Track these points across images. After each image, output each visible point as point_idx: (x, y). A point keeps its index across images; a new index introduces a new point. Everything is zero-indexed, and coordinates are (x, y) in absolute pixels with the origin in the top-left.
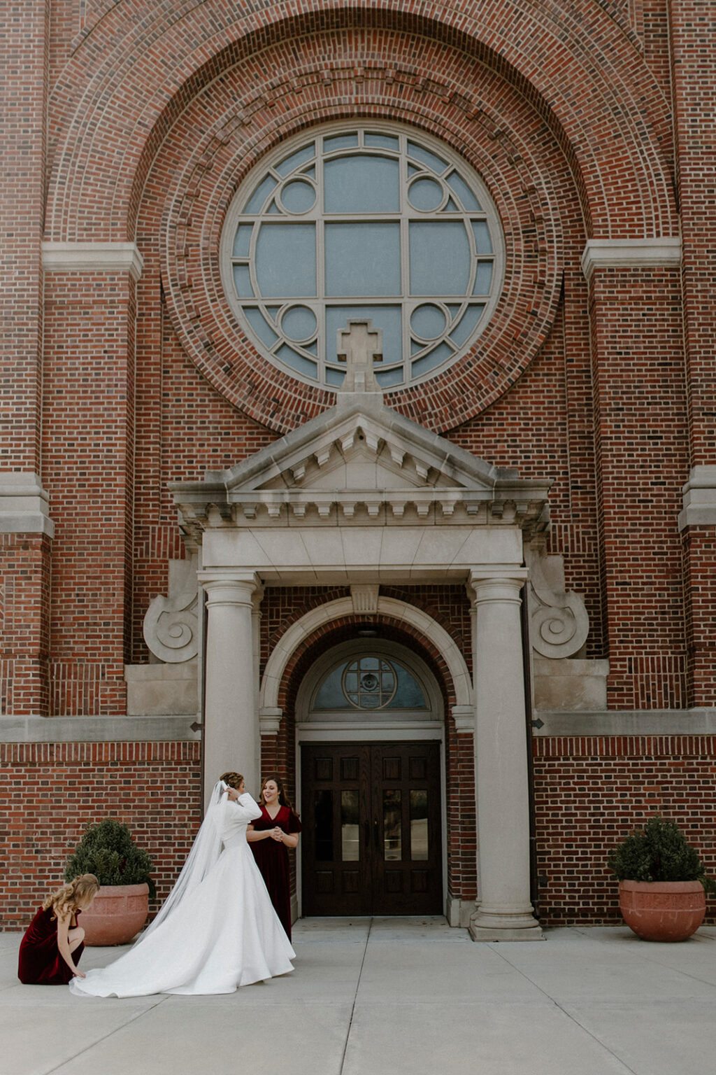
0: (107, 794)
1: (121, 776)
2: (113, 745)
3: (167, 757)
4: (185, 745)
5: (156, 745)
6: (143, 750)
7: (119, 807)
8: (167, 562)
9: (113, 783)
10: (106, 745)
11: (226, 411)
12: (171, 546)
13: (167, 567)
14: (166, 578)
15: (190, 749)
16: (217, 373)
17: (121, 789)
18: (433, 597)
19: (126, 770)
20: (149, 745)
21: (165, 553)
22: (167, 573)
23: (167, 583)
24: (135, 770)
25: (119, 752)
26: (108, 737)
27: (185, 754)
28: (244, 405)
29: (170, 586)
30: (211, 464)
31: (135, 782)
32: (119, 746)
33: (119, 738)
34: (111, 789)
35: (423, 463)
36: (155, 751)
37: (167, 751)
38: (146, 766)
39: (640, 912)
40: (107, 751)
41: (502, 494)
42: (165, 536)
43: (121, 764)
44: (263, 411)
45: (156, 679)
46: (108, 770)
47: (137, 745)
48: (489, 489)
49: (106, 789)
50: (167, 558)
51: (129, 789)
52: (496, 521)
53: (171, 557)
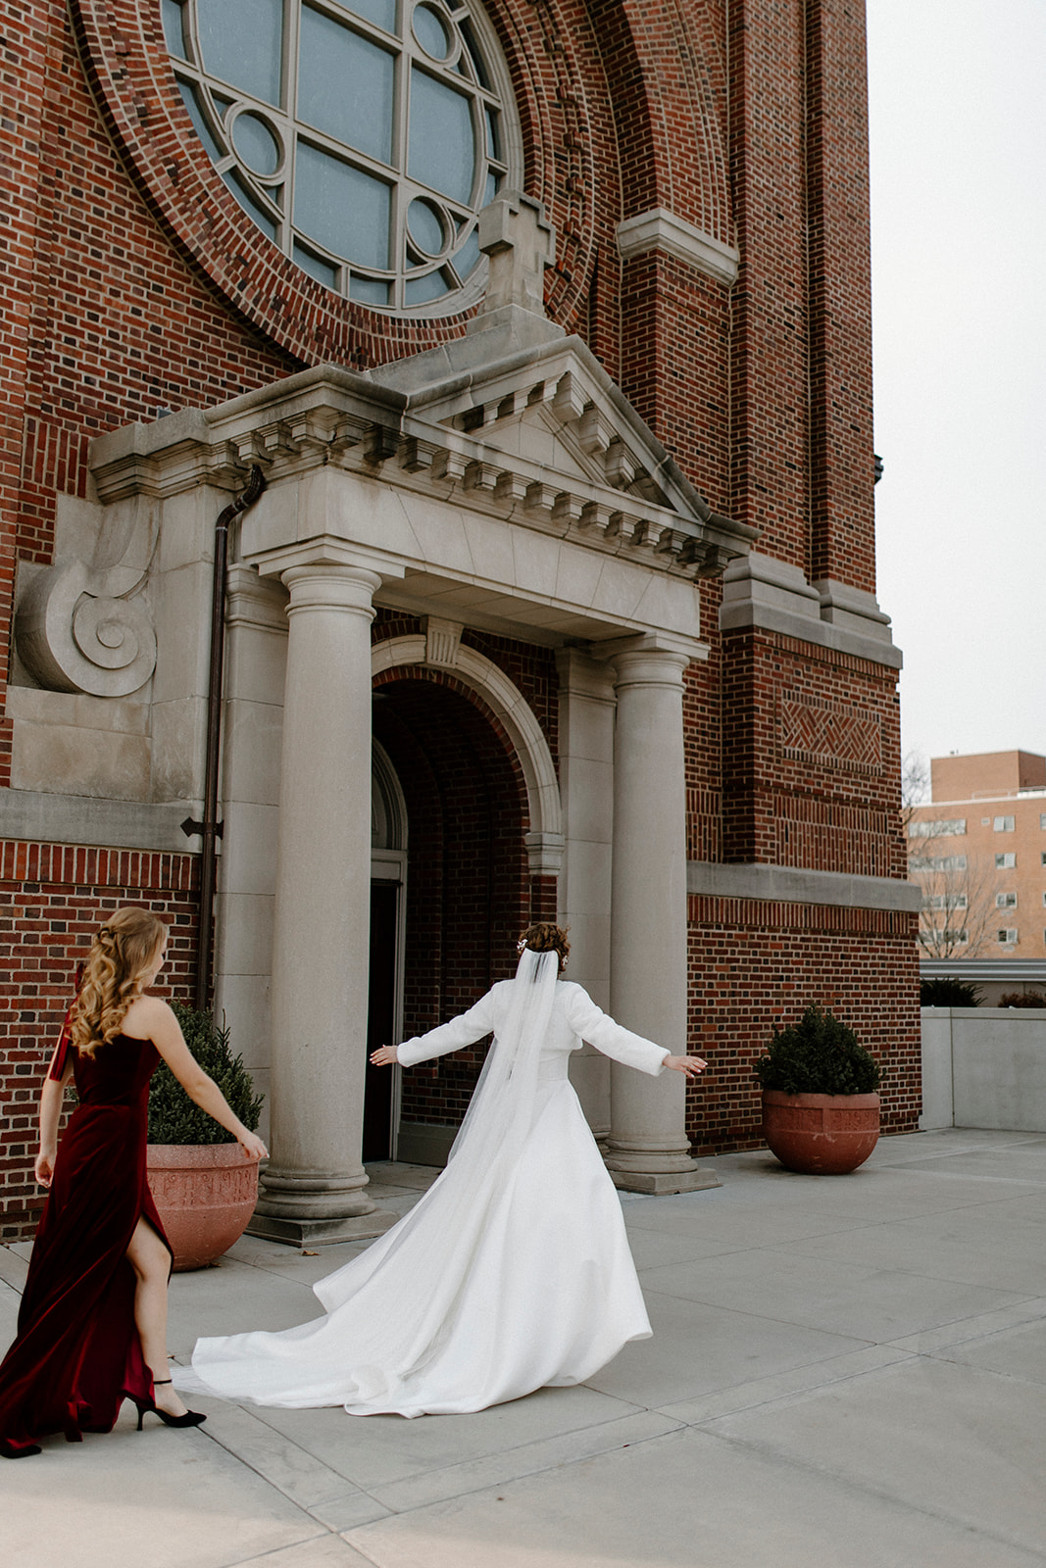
0: (18, 950)
1: (47, 913)
2: (34, 848)
3: (134, 880)
4: (166, 859)
5: (115, 855)
6: (92, 864)
7: (42, 977)
8: (53, 495)
9: (31, 926)
10: (22, 847)
11: (158, 248)
12: (62, 465)
13: (52, 504)
14: (50, 526)
15: (176, 868)
16: (159, 172)
17: (47, 940)
18: (517, 659)
19: (55, 901)
20: (104, 854)
21: (50, 477)
22: (52, 516)
23: (51, 537)
24: (72, 902)
25: (45, 863)
26: (29, 831)
27: (166, 877)
28: (199, 250)
29: (57, 543)
30: (128, 335)
31: (73, 927)
32: (46, 849)
33: (50, 835)
34: (27, 939)
35: (633, 457)
36: (114, 866)
37: (135, 868)
38: (92, 897)
39: (834, 1136)
40: (21, 860)
41: (711, 534)
42: (53, 444)
43: (46, 889)
44: (228, 273)
45: (64, 723)
46: (20, 900)
47: (81, 852)
48: (700, 522)
49: (16, 938)
50: (54, 488)
51: (63, 940)
52: (677, 570)
53: (61, 487)
